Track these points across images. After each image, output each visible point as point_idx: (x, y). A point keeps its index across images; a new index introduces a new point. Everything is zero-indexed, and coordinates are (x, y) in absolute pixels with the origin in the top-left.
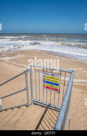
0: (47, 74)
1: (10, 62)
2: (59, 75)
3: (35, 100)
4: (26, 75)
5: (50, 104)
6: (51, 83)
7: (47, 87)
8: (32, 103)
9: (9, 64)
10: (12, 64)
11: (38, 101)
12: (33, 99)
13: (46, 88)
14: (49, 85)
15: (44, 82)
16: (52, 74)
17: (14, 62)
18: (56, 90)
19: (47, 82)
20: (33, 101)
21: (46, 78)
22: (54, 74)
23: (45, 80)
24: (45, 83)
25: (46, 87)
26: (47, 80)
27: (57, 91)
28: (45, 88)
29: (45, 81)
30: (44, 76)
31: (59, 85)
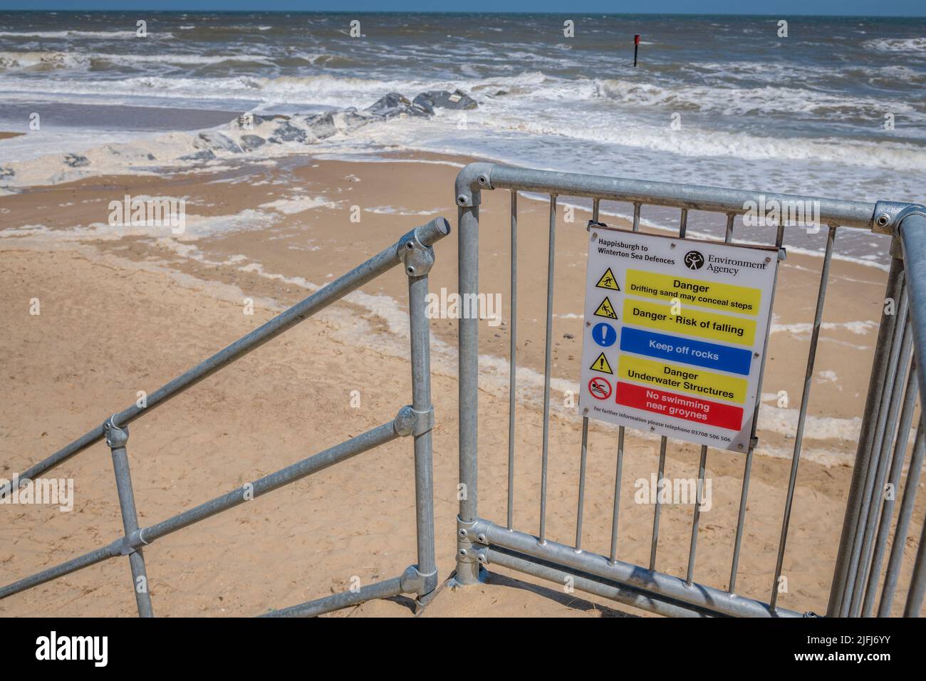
0: (634, 252)
1: (212, 258)
2: (764, 254)
3: (489, 528)
4: (412, 280)
5: (646, 573)
6: (669, 348)
7: (631, 396)
8: (468, 569)
9: (204, 274)
10: (230, 276)
11: (528, 544)
12: (477, 525)
13: (620, 400)
14: (654, 366)
15: (602, 335)
16: (684, 248)
17: (245, 263)
18: (726, 416)
19: (636, 341)
20: (478, 544)
21: (623, 302)
22: (705, 251)
23: (613, 316)
24: (614, 353)
25: (622, 387)
26: (637, 312)
27: (732, 434)
28: (611, 403)
29: (611, 332)
30: (608, 280)
31: (755, 364)
